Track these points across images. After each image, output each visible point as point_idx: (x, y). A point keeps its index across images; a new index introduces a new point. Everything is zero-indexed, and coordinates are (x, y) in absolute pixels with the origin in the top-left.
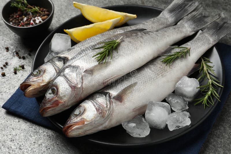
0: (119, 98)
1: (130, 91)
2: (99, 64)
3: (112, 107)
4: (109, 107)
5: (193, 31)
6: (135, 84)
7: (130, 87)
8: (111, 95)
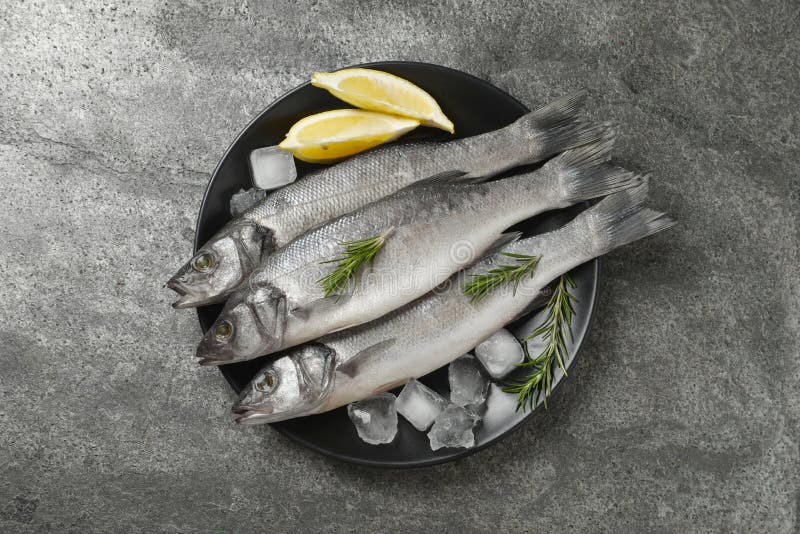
0: (351, 369)
1: (377, 357)
2: (326, 297)
3: (332, 385)
4: (326, 385)
5: (568, 200)
6: (392, 341)
7: (380, 347)
8: (337, 357)
